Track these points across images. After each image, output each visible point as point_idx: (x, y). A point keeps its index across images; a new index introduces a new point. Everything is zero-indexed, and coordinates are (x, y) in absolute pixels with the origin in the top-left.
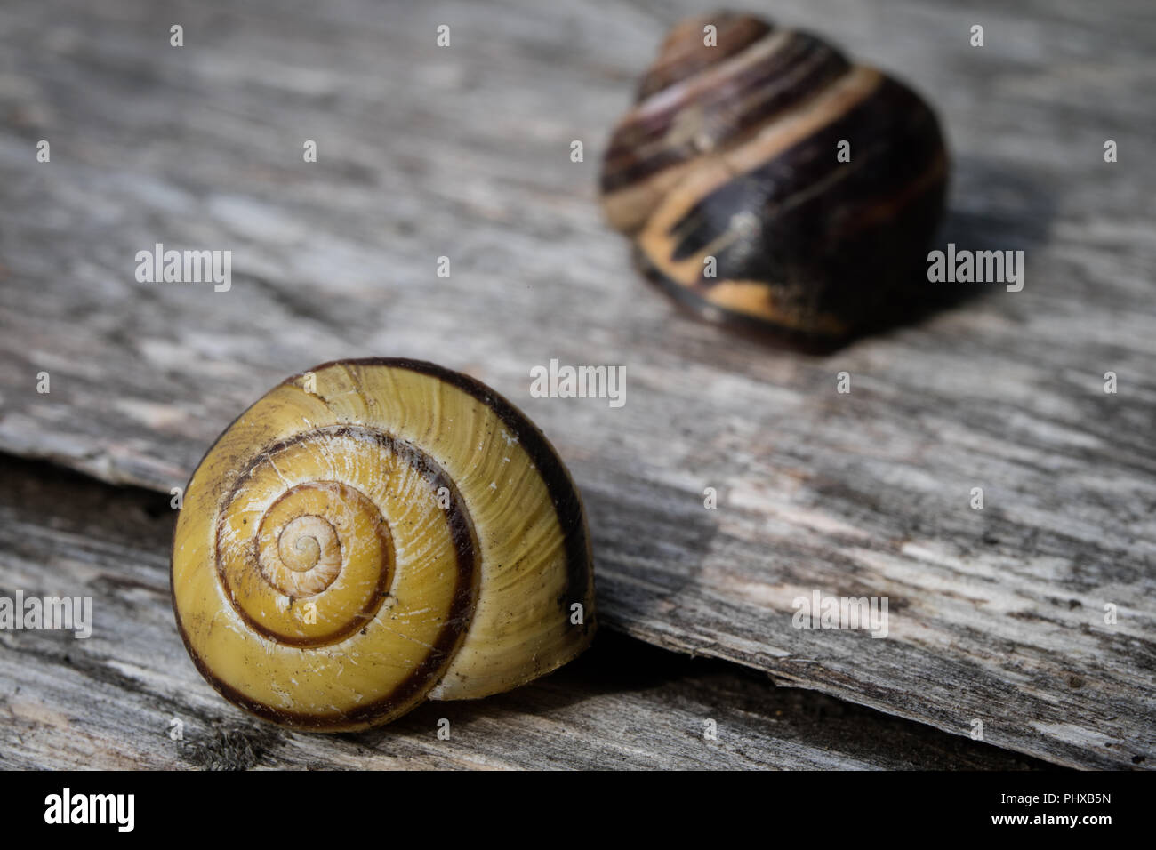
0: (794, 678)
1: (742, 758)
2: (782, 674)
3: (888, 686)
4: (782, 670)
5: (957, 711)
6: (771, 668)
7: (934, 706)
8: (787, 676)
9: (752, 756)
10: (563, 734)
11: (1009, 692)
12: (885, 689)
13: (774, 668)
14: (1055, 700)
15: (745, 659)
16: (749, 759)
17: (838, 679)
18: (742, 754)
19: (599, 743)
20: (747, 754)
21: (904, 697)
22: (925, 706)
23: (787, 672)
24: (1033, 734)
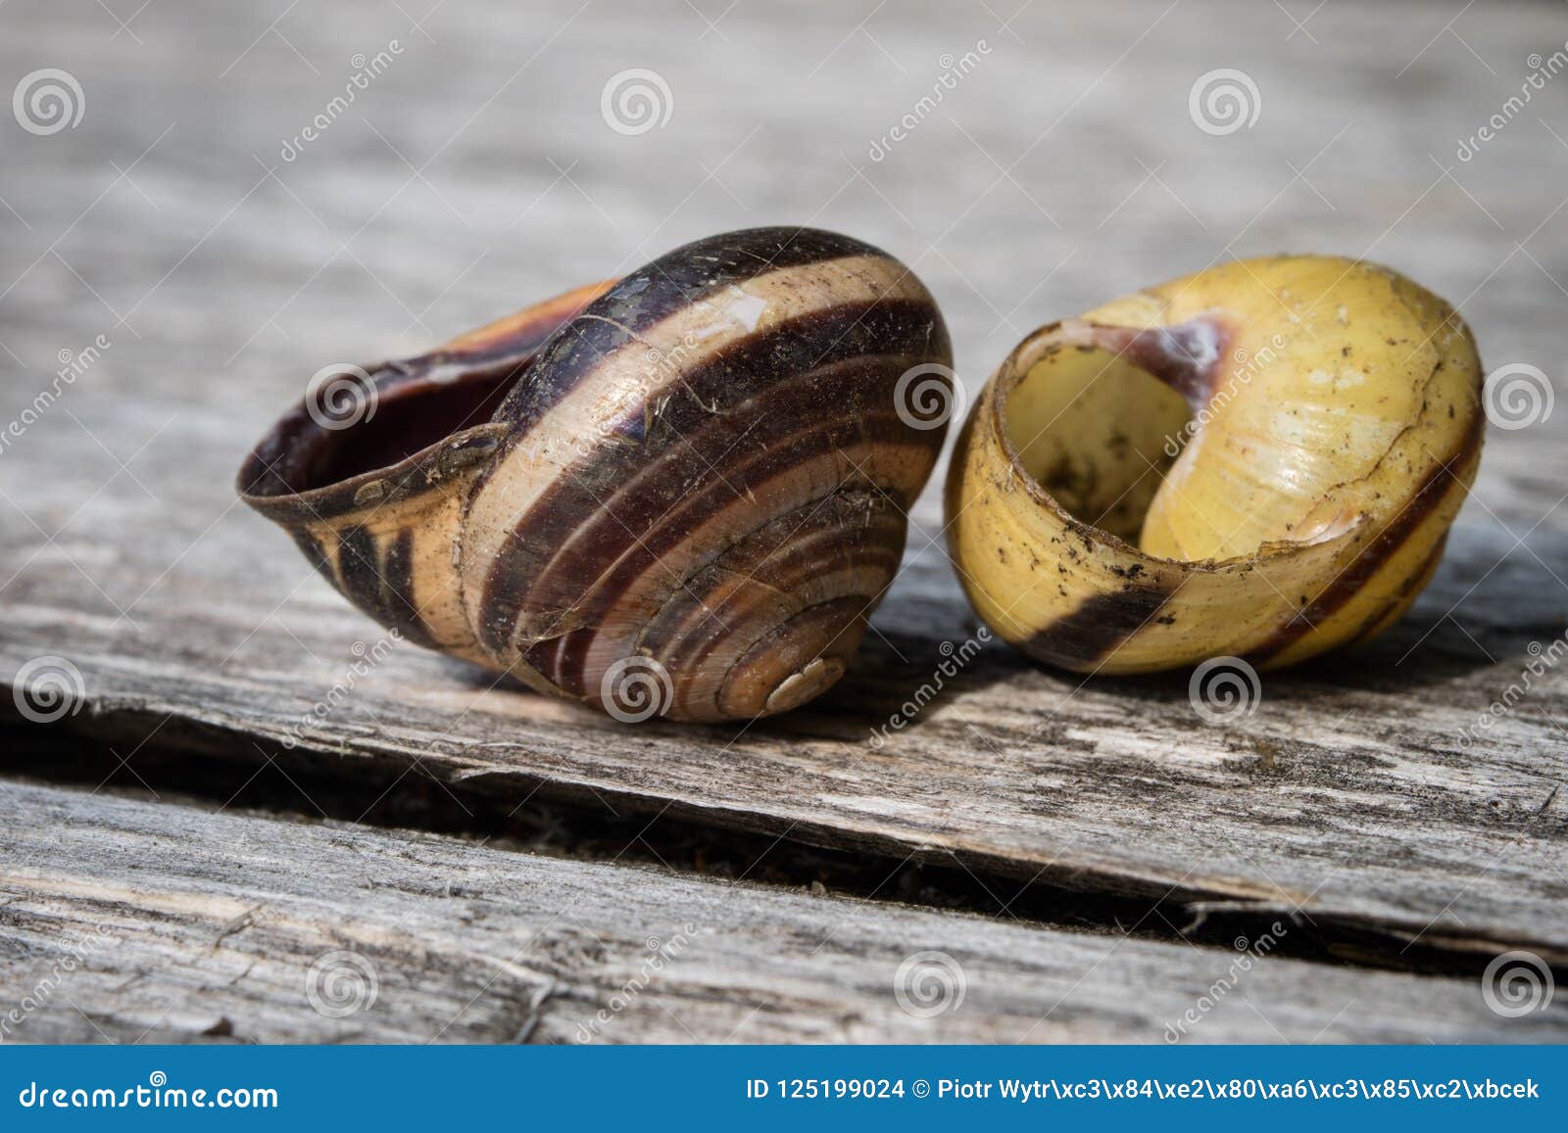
0: (485, 763)
1: (410, 862)
2: (469, 761)
3: (617, 765)
4: (470, 756)
5: (715, 787)
6: (453, 755)
7: (683, 783)
8: (477, 762)
9: (423, 859)
10: (154, 847)
11: (790, 772)
12: (614, 768)
13: (459, 755)
14: (855, 779)
15: (417, 747)
16: (420, 862)
17: (549, 762)
18: (410, 857)
19: (204, 853)
20: (418, 857)
21: (640, 775)
22: (669, 783)
23: (476, 757)
24: (820, 806)
